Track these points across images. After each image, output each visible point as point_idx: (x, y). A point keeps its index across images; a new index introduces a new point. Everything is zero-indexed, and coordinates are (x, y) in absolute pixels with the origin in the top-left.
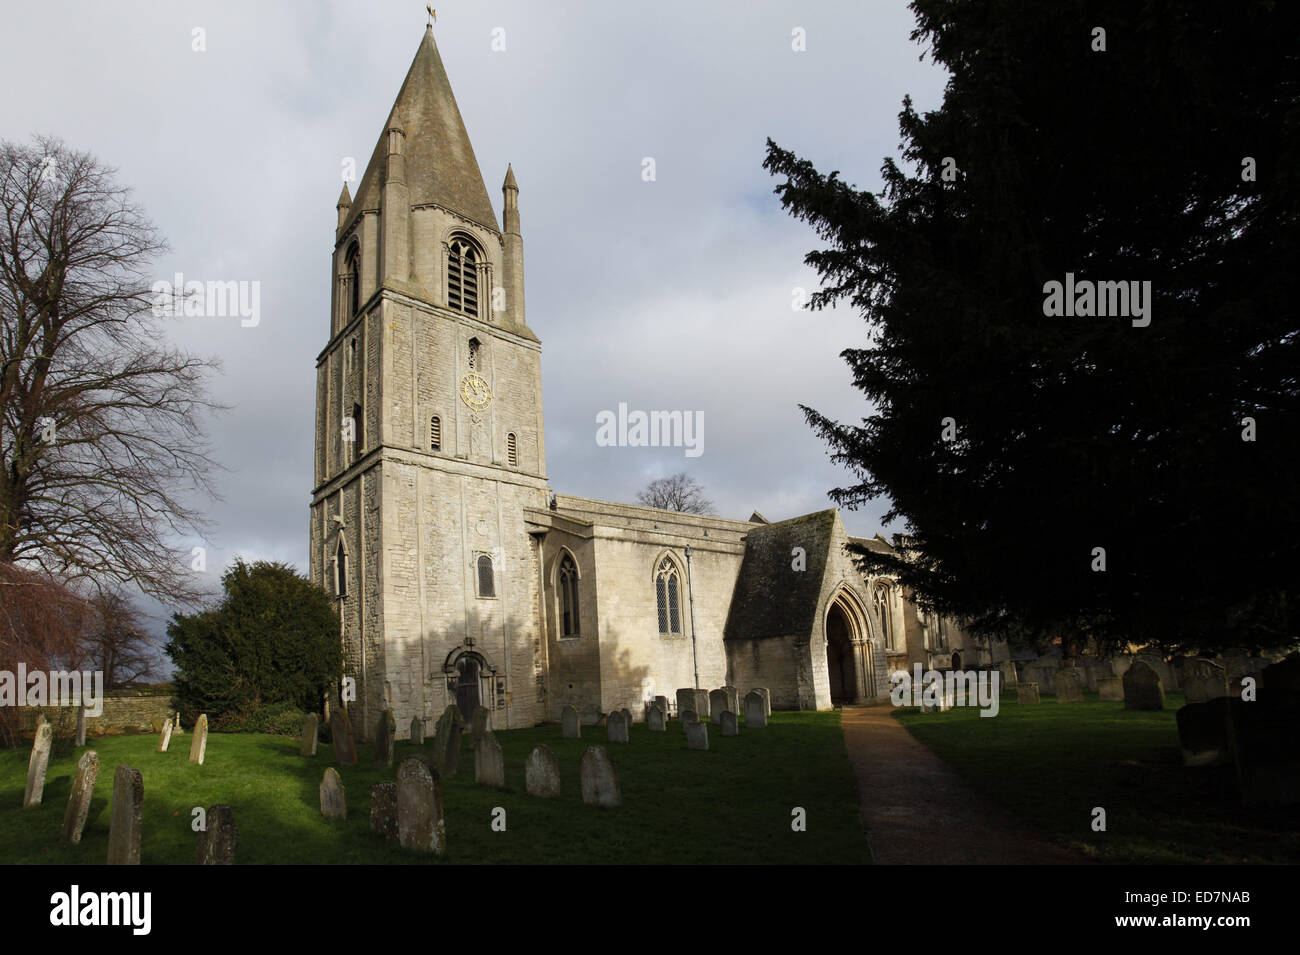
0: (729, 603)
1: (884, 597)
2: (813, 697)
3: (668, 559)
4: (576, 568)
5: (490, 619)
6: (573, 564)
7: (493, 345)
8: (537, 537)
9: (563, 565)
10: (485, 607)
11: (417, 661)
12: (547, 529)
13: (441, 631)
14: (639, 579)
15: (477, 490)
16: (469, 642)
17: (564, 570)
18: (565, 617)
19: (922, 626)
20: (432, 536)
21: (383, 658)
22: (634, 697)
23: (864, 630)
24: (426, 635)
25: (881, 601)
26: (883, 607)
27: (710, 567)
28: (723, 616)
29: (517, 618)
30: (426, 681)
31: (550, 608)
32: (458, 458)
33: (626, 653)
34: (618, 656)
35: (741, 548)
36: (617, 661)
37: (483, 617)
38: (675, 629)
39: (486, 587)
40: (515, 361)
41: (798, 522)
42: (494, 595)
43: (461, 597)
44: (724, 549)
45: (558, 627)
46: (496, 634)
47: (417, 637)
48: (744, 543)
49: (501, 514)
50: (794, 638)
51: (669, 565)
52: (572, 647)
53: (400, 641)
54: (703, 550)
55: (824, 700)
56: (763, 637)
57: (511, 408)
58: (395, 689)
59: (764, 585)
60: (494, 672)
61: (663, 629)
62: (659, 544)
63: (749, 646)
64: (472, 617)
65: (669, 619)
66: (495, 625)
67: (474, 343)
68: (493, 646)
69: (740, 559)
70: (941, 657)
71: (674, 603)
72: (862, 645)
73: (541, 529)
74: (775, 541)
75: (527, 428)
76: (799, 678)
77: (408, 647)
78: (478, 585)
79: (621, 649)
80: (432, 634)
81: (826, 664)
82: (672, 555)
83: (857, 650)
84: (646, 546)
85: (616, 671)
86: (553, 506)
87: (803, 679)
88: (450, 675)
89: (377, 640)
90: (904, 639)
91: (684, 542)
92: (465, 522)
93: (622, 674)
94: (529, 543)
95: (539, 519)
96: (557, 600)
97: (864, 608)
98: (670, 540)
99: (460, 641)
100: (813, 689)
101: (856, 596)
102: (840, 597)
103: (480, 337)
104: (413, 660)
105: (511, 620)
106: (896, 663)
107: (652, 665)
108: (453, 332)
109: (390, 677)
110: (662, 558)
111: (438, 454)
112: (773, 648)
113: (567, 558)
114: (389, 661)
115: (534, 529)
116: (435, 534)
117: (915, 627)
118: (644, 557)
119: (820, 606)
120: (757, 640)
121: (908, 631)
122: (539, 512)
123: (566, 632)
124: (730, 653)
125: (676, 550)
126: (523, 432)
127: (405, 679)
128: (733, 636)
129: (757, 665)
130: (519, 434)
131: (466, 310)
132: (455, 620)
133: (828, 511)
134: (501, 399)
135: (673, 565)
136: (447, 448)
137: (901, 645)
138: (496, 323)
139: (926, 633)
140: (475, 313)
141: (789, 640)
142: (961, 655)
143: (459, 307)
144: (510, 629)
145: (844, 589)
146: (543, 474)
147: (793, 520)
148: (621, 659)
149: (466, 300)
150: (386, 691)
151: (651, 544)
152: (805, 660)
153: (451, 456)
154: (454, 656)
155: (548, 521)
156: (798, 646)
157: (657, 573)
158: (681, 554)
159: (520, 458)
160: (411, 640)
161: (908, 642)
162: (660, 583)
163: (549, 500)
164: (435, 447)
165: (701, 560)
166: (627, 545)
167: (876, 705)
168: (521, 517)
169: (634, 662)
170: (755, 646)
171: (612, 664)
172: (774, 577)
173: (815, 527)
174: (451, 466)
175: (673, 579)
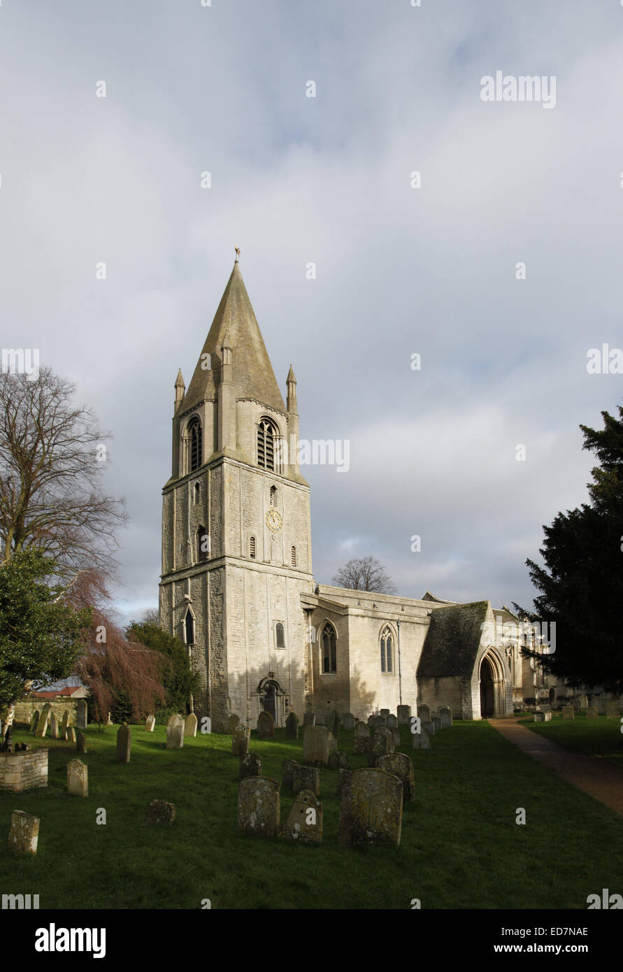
0: (420, 655)
1: (510, 652)
2: (471, 712)
3: (387, 627)
4: (334, 632)
5: (282, 661)
6: (332, 629)
7: (284, 490)
8: (308, 611)
9: (325, 630)
10: (280, 654)
11: (244, 685)
12: (315, 607)
13: (257, 668)
14: (372, 640)
15: (276, 583)
16: (271, 674)
17: (325, 632)
18: (326, 661)
19: (533, 671)
20: (252, 611)
21: (226, 684)
22: (367, 709)
23: (501, 674)
24: (249, 670)
25: (509, 654)
26: (509, 658)
27: (410, 632)
28: (416, 662)
29: (296, 661)
30: (249, 697)
31: (315, 655)
32: (264, 563)
33: (364, 684)
34: (360, 685)
35: (428, 620)
36: (359, 688)
37: (279, 660)
38: (390, 670)
39: (280, 643)
40: (296, 500)
41: (465, 607)
42: (284, 647)
43: (267, 648)
44: (418, 622)
45: (320, 667)
46: (285, 670)
47: (245, 671)
48: (429, 617)
49: (288, 597)
50: (461, 677)
51: (387, 631)
52: (330, 678)
53: (235, 673)
54: (406, 622)
55: (477, 715)
56: (442, 676)
57: (293, 529)
58: (233, 702)
59: (443, 645)
60: (284, 693)
61: (383, 670)
62: (383, 619)
63: (432, 681)
64: (273, 660)
65: (387, 665)
66: (285, 665)
67: (273, 488)
68: (283, 677)
69: (428, 627)
70: (543, 690)
71: (389, 655)
72: (499, 682)
73: (311, 607)
74: (450, 618)
75: (302, 543)
76: (463, 701)
77: (240, 677)
78: (276, 641)
79: (361, 681)
80: (253, 670)
81: (479, 693)
82: (390, 626)
83: (496, 686)
84: (376, 620)
85: (358, 694)
86: (317, 592)
87: (465, 702)
88: (261, 694)
89: (221, 673)
90: (521, 678)
91: (396, 617)
92: (269, 602)
93: (361, 696)
94: (303, 615)
95: (310, 600)
96: (320, 651)
97: (501, 661)
98: (389, 616)
99: (266, 674)
100: (471, 708)
101: (497, 653)
102: (488, 654)
103: (277, 485)
104: (242, 685)
105: (293, 662)
106: (516, 694)
107: (377, 691)
108: (262, 482)
109: (231, 694)
110: (384, 626)
111: (254, 560)
112: (448, 683)
113: (328, 625)
114: (230, 685)
115: (306, 606)
116: (253, 610)
117: (528, 671)
118: (375, 626)
119: (477, 659)
120: (437, 678)
121: (524, 674)
122: (310, 596)
123: (326, 669)
124: (420, 684)
125: (392, 622)
126: (300, 545)
127: (238, 696)
128: (423, 674)
129: (437, 692)
130: (297, 547)
131: (268, 466)
132: (264, 662)
133: (483, 602)
134: (288, 525)
135: (390, 631)
136: (259, 557)
137: (519, 683)
138: (285, 475)
139: (535, 676)
140: (272, 468)
141: (458, 678)
142: (555, 689)
143: (263, 465)
144: (293, 667)
145: (491, 649)
146: (310, 572)
147: (462, 606)
148: (361, 687)
149: (268, 460)
150: (228, 702)
151: (379, 619)
152: (467, 691)
153: (261, 561)
154: (264, 683)
155: (316, 602)
156: (464, 682)
157: (381, 636)
158: (395, 624)
159: (298, 562)
160: (241, 673)
161: (524, 681)
162: (382, 641)
163: (314, 588)
164: (252, 556)
165: (405, 628)
166: (366, 619)
167: (505, 718)
168: (298, 599)
169: (368, 689)
170: (437, 681)
171: (356, 689)
172: (449, 640)
173: (476, 611)
174: (261, 567)
175: (390, 639)
